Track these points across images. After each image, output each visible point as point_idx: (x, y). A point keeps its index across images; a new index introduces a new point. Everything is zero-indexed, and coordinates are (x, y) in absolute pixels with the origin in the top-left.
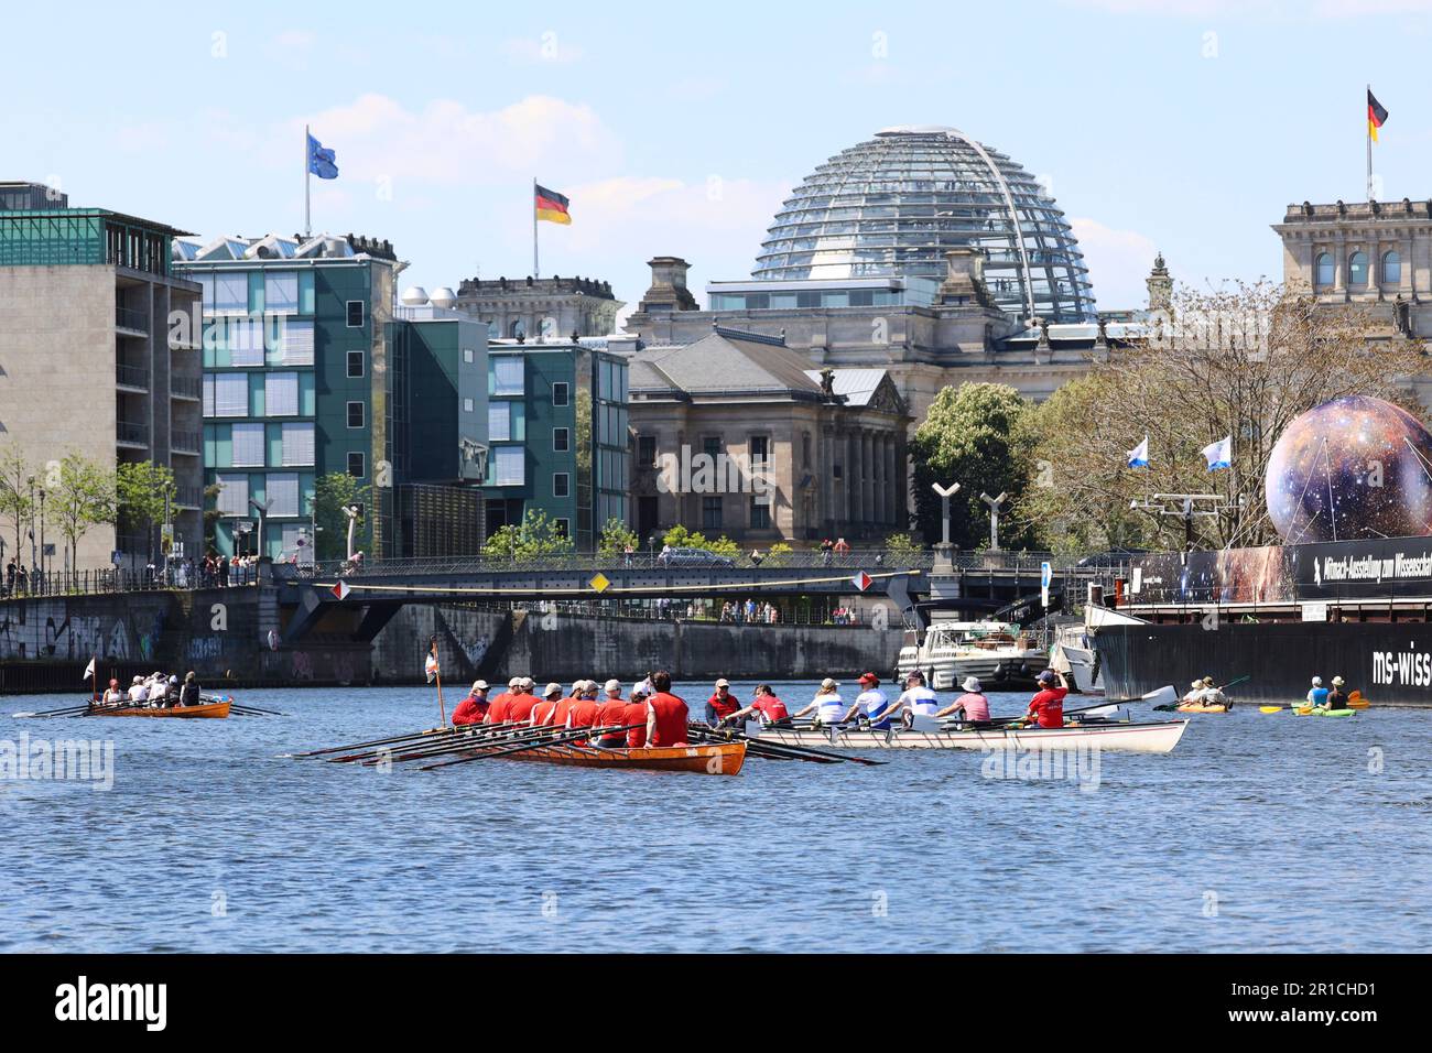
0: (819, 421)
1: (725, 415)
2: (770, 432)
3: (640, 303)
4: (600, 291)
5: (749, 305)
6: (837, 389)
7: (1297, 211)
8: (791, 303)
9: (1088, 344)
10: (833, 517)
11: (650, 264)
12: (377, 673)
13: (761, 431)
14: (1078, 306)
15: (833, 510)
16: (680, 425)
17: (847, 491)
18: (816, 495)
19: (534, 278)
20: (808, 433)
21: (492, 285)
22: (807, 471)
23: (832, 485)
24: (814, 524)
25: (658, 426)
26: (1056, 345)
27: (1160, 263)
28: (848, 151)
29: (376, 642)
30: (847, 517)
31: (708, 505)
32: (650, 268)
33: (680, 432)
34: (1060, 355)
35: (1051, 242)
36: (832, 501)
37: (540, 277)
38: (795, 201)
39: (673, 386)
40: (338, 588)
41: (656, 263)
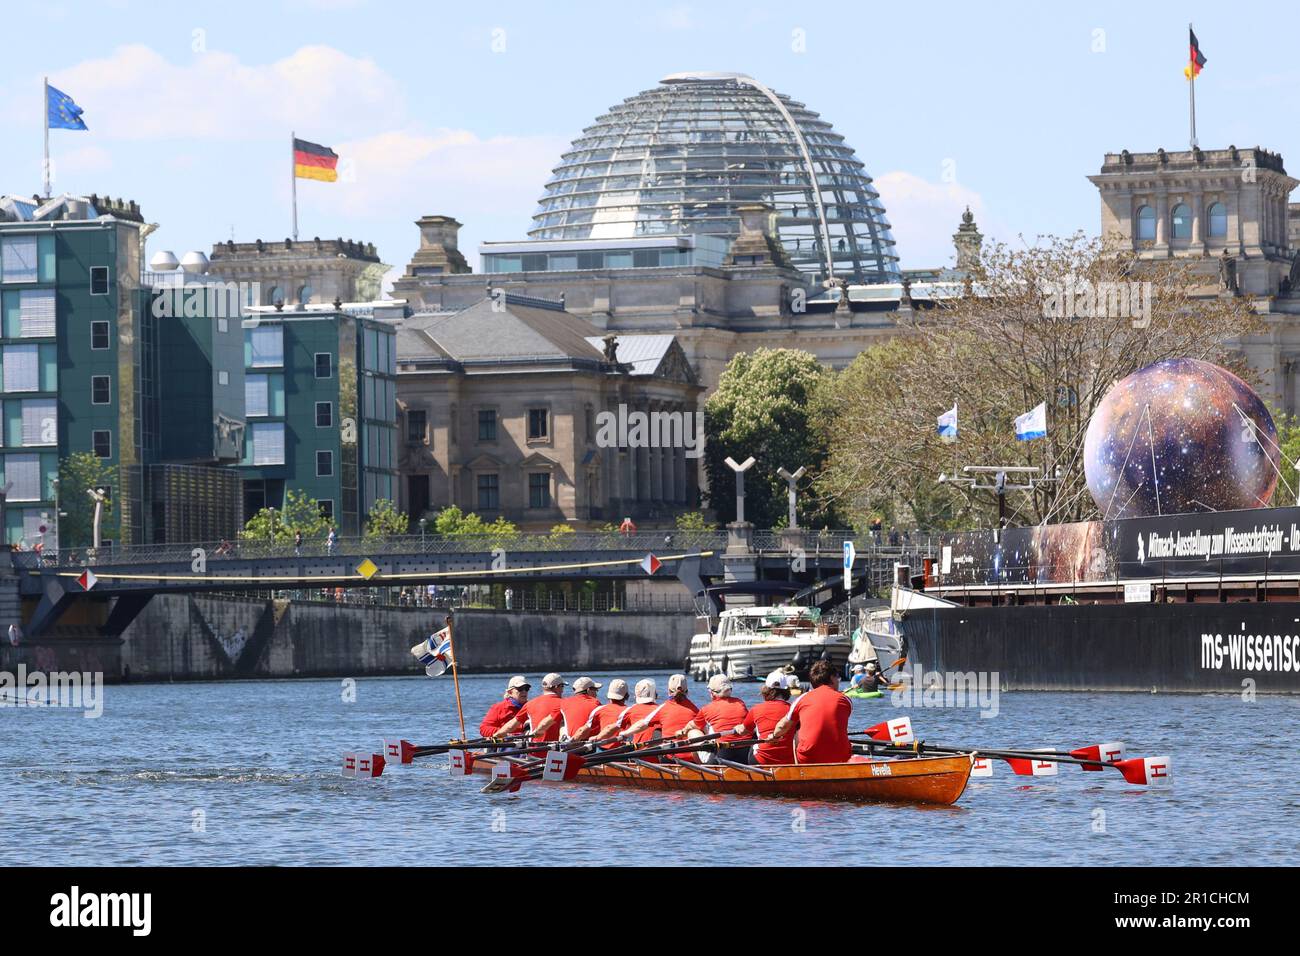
0: (602, 392)
1: (501, 386)
2: (549, 404)
3: (408, 266)
4: (362, 254)
5: (525, 267)
6: (622, 356)
7: (1116, 160)
8: (571, 266)
9: (892, 306)
10: (618, 495)
11: (418, 223)
12: (127, 670)
13: (540, 403)
14: (880, 265)
15: (618, 487)
16: (452, 397)
17: (633, 468)
18: (600, 472)
19: (292, 239)
20: (590, 405)
21: (247, 247)
22: (590, 446)
23: (617, 460)
24: (598, 503)
25: (428, 399)
26: (858, 307)
27: (968, 217)
28: (632, 99)
29: (126, 635)
30: (633, 495)
31: (484, 484)
32: (418, 228)
33: (453, 405)
34: (861, 318)
35: (850, 197)
36: (617, 479)
37: (299, 239)
38: (574, 155)
39: (444, 355)
40: (84, 578)
41: (425, 223)
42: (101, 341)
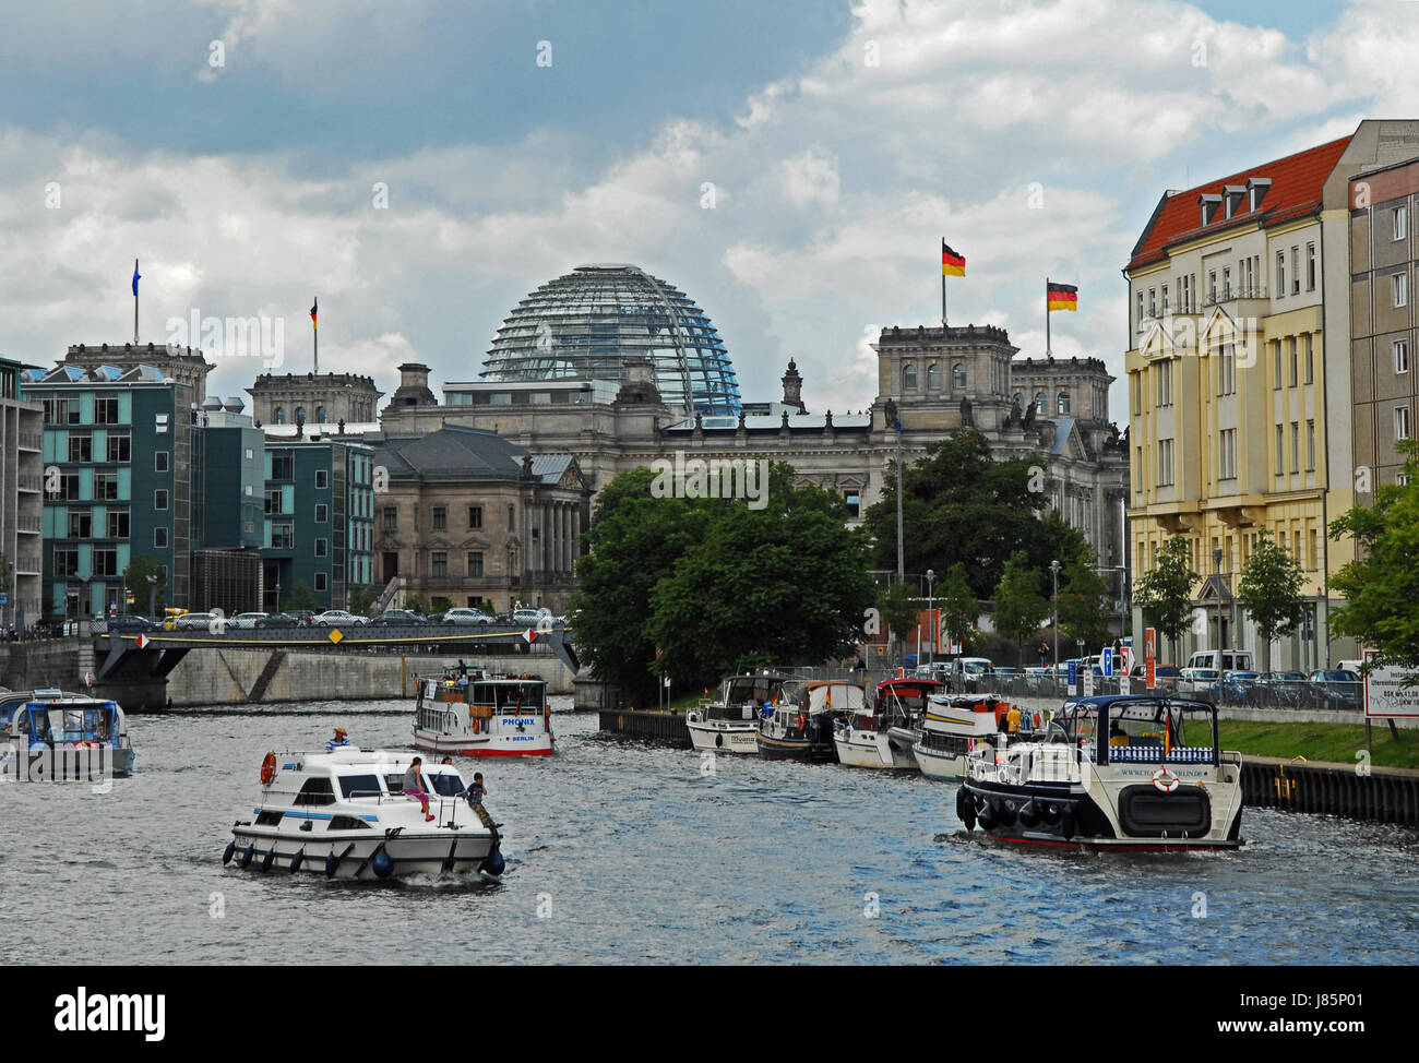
0: (521, 496)
1: (449, 491)
2: (483, 504)
3: (392, 399)
4: (367, 383)
5: (475, 401)
6: (535, 471)
7: (890, 334)
8: (508, 399)
9: (731, 433)
10: (531, 568)
11: (399, 368)
12: (170, 701)
13: (476, 504)
14: (727, 400)
15: (531, 563)
16: (416, 499)
17: (542, 548)
18: (519, 551)
19: (313, 373)
20: (512, 504)
21: (281, 380)
22: (512, 534)
23: (531, 543)
24: (517, 573)
25: (399, 499)
26: (708, 433)
27: (792, 365)
28: (553, 282)
29: (170, 676)
30: (542, 568)
31: (437, 559)
32: (400, 372)
33: (416, 504)
34: (710, 442)
35: (707, 353)
36: (531, 556)
37: (318, 374)
38: (520, 311)
39: (411, 468)
40: (140, 640)
41: (405, 368)
42: (162, 465)
